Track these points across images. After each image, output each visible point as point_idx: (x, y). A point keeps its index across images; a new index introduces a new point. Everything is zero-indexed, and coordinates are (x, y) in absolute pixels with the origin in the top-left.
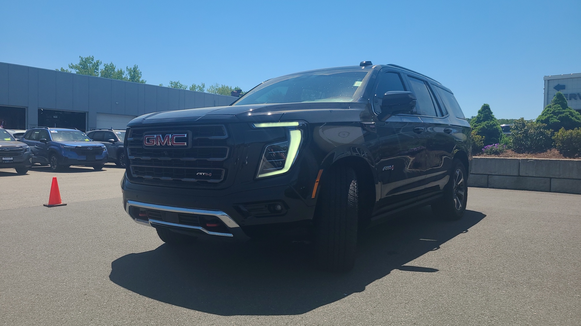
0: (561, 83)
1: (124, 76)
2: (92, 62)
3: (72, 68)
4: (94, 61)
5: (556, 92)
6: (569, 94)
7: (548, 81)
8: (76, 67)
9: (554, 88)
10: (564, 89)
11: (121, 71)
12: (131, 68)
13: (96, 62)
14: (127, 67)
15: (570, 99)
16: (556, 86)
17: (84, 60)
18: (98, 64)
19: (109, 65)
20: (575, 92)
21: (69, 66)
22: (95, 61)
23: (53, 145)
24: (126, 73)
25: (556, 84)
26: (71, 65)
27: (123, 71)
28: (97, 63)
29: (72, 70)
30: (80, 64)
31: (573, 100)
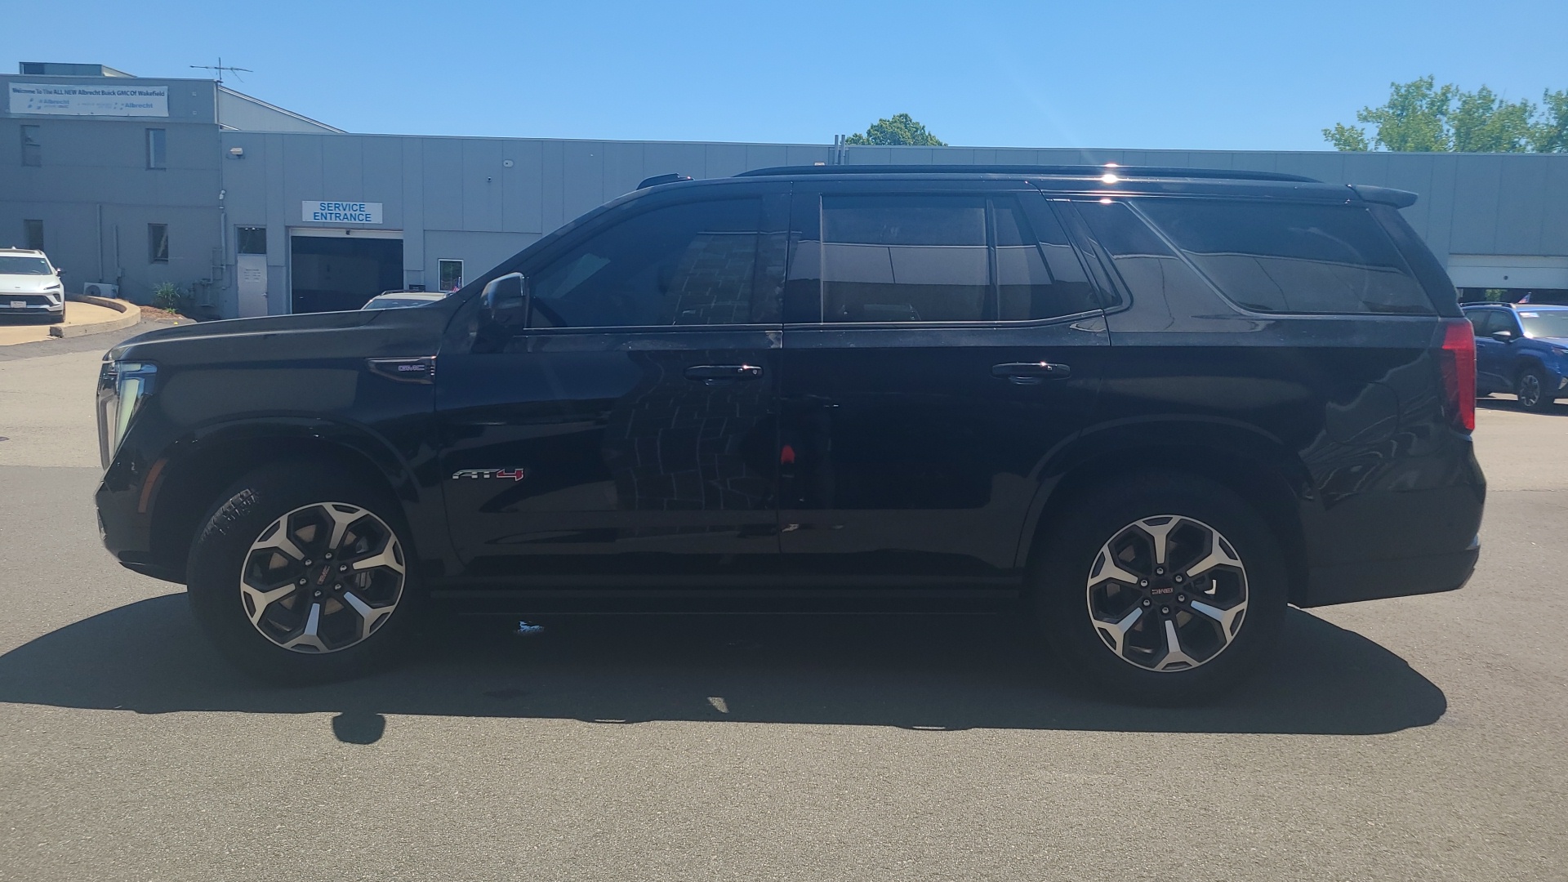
1: (1531, 121)
2: (1428, 92)
3: (1365, 119)
4: (1433, 89)
8: (1377, 117)
11: (1525, 105)
12: (1559, 93)
13: (1439, 92)
14: (1547, 90)
17: (1403, 91)
18: (1447, 97)
19: (1475, 93)
21: (1359, 116)
22: (1437, 89)
23: (1524, 348)
24: (1543, 108)
26: (1365, 113)
27: (1530, 104)
28: (1444, 94)
29: (1365, 125)
30: (1392, 105)
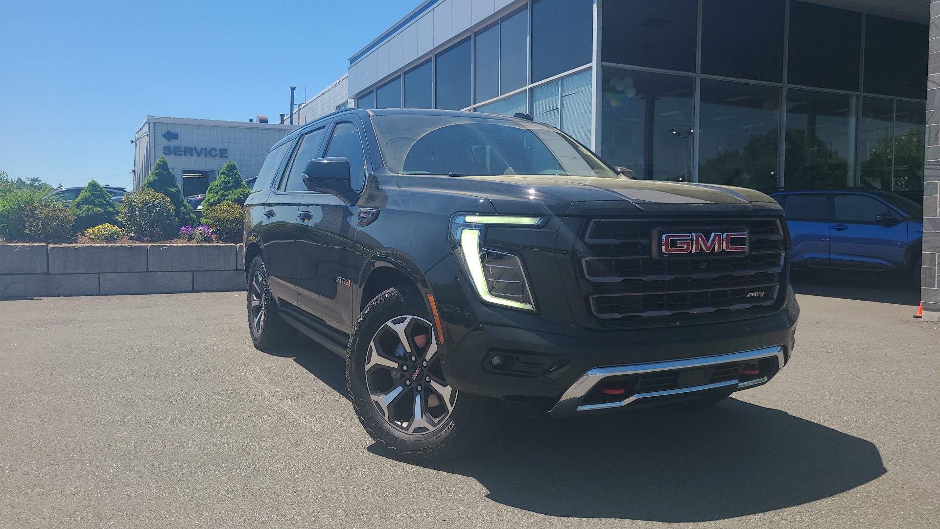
0: (173, 130)
5: (165, 142)
6: (183, 147)
7: (153, 124)
9: (163, 136)
10: (177, 139)
15: (185, 155)
16: (166, 133)
20: (190, 145)
25: (165, 130)
31: (189, 156)
